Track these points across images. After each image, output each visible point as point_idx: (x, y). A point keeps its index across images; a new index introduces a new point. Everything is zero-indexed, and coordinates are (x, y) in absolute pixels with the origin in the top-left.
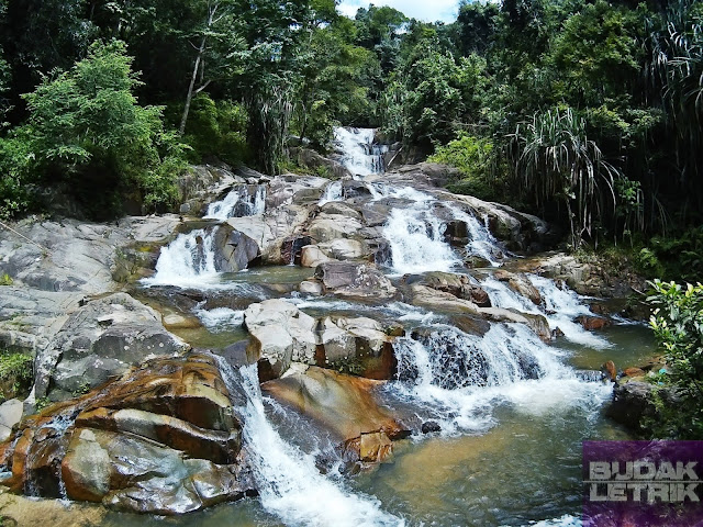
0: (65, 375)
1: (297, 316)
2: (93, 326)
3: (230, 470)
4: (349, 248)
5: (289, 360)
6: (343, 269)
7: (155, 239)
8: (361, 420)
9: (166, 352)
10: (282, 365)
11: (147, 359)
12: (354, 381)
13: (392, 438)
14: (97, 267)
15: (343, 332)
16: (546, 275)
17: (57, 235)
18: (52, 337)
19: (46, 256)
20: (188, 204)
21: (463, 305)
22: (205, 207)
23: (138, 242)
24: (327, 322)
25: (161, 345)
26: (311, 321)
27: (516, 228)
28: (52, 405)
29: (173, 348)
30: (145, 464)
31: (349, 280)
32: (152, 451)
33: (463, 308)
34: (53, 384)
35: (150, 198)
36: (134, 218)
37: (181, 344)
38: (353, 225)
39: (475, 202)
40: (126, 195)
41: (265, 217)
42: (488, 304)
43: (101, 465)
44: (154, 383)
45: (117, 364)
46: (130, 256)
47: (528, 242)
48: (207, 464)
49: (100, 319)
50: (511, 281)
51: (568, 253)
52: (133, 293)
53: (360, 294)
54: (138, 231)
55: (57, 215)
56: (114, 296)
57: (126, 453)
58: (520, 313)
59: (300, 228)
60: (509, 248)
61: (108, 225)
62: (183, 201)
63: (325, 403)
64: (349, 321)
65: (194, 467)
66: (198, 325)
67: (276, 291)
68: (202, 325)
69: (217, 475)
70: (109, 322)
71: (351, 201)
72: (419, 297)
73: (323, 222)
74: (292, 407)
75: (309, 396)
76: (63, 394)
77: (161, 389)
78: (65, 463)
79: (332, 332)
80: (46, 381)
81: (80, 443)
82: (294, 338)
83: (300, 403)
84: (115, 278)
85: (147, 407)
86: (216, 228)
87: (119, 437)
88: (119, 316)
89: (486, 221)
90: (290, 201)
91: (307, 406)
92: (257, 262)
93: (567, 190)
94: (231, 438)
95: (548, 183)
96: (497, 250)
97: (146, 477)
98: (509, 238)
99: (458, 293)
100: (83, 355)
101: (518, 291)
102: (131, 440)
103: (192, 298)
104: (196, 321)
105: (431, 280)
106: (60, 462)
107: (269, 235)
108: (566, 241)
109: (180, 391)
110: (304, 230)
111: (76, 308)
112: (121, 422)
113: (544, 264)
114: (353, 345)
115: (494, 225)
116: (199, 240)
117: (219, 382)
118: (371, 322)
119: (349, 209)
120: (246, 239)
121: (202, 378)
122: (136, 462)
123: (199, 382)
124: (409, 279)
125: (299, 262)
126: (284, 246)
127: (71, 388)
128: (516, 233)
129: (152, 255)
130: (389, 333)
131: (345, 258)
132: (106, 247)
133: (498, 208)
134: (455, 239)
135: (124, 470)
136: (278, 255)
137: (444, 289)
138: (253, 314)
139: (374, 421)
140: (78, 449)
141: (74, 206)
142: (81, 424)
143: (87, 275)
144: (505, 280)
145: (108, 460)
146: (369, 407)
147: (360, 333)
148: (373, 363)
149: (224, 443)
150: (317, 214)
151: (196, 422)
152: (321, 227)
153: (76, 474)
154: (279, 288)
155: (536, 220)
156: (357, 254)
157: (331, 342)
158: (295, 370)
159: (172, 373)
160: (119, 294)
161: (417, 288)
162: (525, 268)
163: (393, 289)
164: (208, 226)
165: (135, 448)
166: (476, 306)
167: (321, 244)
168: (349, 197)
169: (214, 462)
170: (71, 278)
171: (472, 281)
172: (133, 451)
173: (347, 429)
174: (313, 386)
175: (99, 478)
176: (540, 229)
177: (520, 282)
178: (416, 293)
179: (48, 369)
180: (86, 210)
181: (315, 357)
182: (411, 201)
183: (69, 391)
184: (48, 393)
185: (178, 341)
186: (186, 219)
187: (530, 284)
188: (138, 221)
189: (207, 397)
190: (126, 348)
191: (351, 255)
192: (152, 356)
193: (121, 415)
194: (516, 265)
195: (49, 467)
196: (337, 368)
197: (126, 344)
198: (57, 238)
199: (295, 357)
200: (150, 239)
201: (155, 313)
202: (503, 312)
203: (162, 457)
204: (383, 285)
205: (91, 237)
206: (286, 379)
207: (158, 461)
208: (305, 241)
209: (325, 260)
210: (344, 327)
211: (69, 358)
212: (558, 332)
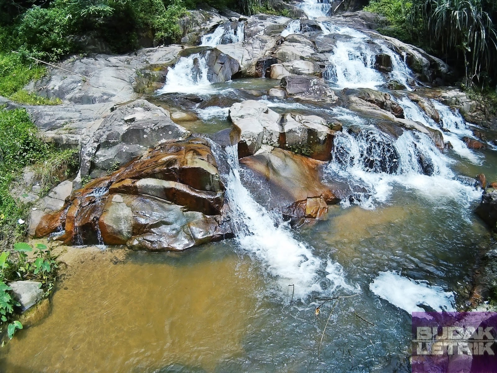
0: (102, 159)
1: (267, 112)
2: (121, 123)
3: (215, 219)
4: (305, 67)
5: (260, 143)
6: (301, 81)
7: (164, 62)
8: (308, 188)
9: (174, 137)
10: (256, 146)
11: (160, 143)
12: (305, 159)
13: (329, 203)
14: (123, 84)
15: (299, 125)
16: (445, 103)
17: (92, 66)
18: (92, 134)
19: (85, 81)
20: (187, 37)
21: (385, 114)
22: (199, 38)
23: (152, 65)
24: (288, 117)
25: (170, 133)
26: (277, 116)
27: (426, 66)
28: (93, 181)
29: (178, 135)
30: (156, 216)
31: (305, 89)
32: (162, 207)
33: (385, 117)
34: (93, 166)
35: (159, 34)
36: (148, 49)
37: (184, 131)
38: (308, 51)
39: (397, 43)
40: (141, 34)
41: (244, 44)
42: (403, 117)
43: (126, 218)
44: (165, 159)
45: (139, 148)
46: (146, 75)
47: (434, 77)
48: (199, 215)
49: (126, 119)
50: (419, 103)
51: (462, 90)
52: (150, 99)
53: (312, 99)
54: (151, 57)
55: (91, 53)
56: (136, 102)
57: (144, 209)
58: (425, 127)
59: (270, 52)
60: (419, 79)
61: (129, 55)
62: (184, 35)
63: (284, 174)
64: (304, 117)
65: (190, 217)
66: (196, 118)
67: (252, 95)
68: (198, 119)
69: (207, 222)
70: (132, 120)
71: (307, 34)
72: (354, 105)
73: (286, 48)
74: (260, 176)
75: (273, 168)
76: (101, 172)
77: (170, 163)
78: (102, 219)
79: (291, 124)
80: (88, 164)
81: (112, 205)
82: (264, 127)
83: (266, 173)
84: (136, 90)
85: (159, 176)
86: (209, 52)
87: (139, 198)
88: (140, 115)
89: (405, 58)
90: (262, 33)
91: (271, 176)
92: (239, 76)
93: (465, 44)
94: (218, 196)
95: (451, 37)
96: (411, 79)
97: (157, 225)
98: (420, 72)
99: (382, 105)
100: (114, 144)
101: (424, 110)
102: (148, 200)
103: (192, 100)
104: (195, 115)
105: (363, 94)
106: (98, 219)
107: (247, 56)
108: (461, 81)
109: (183, 163)
110: (273, 53)
111: (109, 113)
112: (141, 187)
113: (444, 94)
114: (306, 134)
115: (410, 61)
116: (195, 61)
117: (210, 157)
118: (319, 119)
119: (305, 40)
120: (230, 59)
121: (199, 154)
122: (151, 215)
123: (196, 156)
124: (347, 92)
125: (268, 76)
126: (258, 64)
127: (107, 167)
128: (426, 69)
129: (162, 72)
130: (331, 128)
131: (302, 74)
132: (129, 71)
133: (414, 49)
134: (382, 67)
135: (143, 221)
136: (253, 70)
137: (371, 101)
138: (236, 110)
139: (317, 189)
140: (111, 209)
141: (104, 46)
142: (114, 191)
143: (115, 90)
144: (416, 101)
145: (131, 215)
146: (314, 179)
147: (311, 126)
148: (319, 148)
149: (212, 200)
150: (282, 42)
151: (193, 186)
152: (285, 51)
153: (109, 226)
154: (254, 93)
155: (441, 63)
156: (311, 72)
157: (290, 131)
158: (265, 150)
159: (178, 151)
160: (139, 100)
161: (353, 98)
162: (430, 95)
163: (336, 98)
164: (202, 51)
165: (150, 205)
166: (394, 116)
167: (285, 64)
168: (305, 31)
169: (205, 213)
170: (104, 94)
171: (392, 99)
172: (148, 207)
173: (298, 193)
174: (276, 161)
175: (125, 228)
176: (443, 69)
177: (426, 104)
178: (352, 102)
179: (89, 156)
180: (113, 47)
181: (278, 141)
182: (351, 37)
183: (105, 170)
184: (90, 172)
185: (182, 129)
186: (186, 47)
187: (433, 107)
188: (151, 51)
189: (202, 167)
190: (145, 136)
191: (307, 72)
192: (164, 141)
193: (141, 183)
194: (424, 92)
195: (91, 223)
196: (293, 150)
197: (145, 133)
198: (92, 68)
199: (265, 141)
200: (160, 62)
201: (166, 112)
202: (412, 123)
203: (169, 210)
204: (328, 94)
205: (117, 65)
206: (257, 156)
207: (166, 214)
208: (274, 61)
209: (287, 74)
210: (300, 121)
211: (104, 147)
212: (449, 145)
